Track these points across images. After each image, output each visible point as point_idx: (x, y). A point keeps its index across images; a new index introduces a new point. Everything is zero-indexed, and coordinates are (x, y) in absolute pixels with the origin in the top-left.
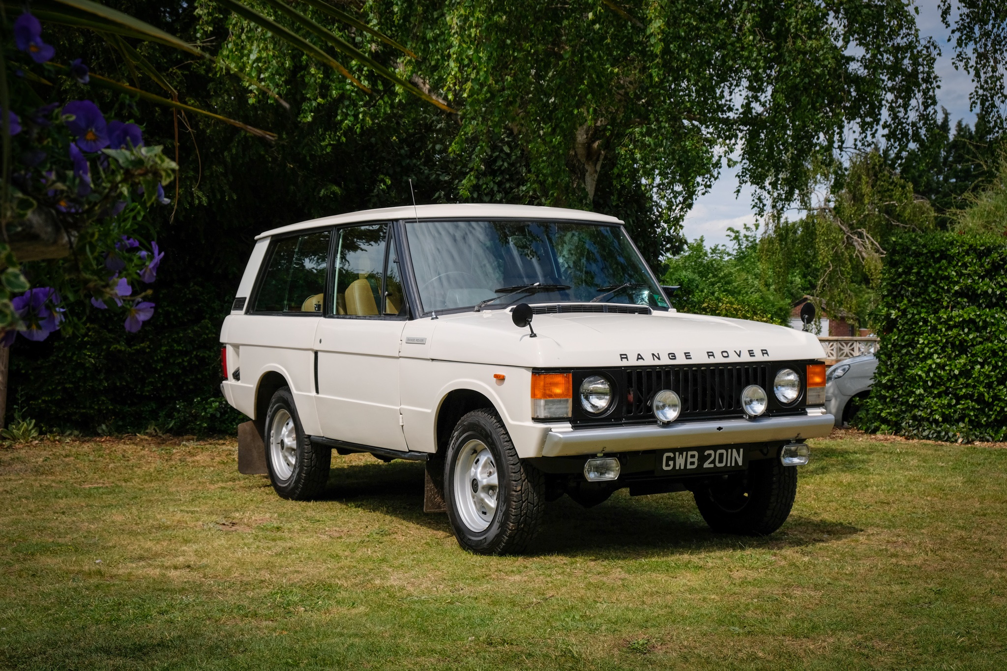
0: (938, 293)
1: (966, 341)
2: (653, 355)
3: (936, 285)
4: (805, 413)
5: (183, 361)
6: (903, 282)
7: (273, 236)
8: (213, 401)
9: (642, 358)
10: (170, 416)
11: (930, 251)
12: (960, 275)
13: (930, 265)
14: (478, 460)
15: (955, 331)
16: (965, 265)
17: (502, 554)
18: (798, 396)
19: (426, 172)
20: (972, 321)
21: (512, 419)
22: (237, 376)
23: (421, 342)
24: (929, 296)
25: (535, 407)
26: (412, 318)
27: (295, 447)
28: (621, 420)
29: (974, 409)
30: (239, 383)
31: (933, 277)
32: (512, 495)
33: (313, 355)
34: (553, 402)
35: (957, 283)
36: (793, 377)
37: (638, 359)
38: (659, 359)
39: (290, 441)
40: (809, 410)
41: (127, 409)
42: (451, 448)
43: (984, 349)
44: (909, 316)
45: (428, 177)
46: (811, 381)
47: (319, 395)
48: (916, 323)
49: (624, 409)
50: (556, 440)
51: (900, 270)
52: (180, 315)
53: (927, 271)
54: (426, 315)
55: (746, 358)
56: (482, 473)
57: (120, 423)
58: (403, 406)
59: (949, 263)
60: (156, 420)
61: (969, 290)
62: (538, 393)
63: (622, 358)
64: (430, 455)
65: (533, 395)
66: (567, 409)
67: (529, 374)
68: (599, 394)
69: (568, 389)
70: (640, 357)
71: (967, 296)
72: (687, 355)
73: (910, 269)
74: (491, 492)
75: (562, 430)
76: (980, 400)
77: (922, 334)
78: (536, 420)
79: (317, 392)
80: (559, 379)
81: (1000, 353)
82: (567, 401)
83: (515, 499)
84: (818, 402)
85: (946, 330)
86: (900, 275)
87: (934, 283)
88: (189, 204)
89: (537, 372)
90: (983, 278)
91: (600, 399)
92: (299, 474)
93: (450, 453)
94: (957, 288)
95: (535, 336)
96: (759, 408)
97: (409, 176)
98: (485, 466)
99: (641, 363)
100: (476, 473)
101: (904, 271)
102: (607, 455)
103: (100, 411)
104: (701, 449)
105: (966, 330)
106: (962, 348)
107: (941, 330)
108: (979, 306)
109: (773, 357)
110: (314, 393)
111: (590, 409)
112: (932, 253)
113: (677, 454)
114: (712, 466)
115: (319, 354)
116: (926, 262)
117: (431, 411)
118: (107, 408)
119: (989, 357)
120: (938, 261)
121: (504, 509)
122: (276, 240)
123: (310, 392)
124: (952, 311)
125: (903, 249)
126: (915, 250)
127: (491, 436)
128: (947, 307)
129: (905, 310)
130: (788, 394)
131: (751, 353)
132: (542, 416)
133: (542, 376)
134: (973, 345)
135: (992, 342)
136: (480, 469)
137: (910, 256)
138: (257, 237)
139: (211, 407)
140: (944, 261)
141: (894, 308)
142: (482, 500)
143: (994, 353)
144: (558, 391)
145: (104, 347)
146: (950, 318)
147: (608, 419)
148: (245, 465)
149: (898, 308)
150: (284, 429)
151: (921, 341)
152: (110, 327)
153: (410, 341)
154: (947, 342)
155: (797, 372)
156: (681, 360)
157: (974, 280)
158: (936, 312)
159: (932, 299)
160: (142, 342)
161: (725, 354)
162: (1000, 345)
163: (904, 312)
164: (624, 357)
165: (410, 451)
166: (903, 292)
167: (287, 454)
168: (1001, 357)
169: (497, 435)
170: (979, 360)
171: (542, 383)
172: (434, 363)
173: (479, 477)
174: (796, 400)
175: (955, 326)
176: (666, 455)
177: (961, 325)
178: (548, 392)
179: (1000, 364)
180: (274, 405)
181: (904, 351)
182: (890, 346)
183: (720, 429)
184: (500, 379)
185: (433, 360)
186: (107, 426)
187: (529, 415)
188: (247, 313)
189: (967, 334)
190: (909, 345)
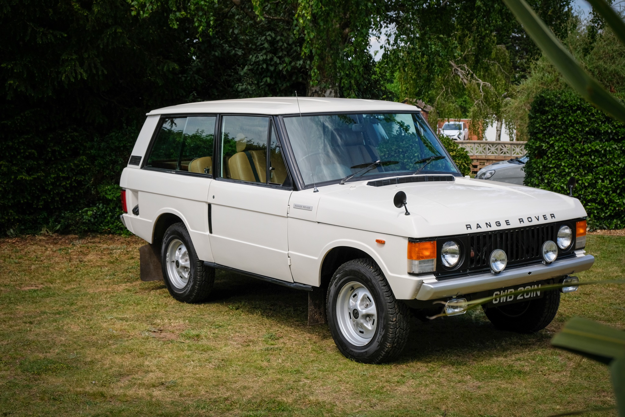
0: (575, 133)
1: (593, 164)
2: (487, 224)
3: (574, 127)
4: (574, 256)
5: (66, 183)
6: (551, 125)
7: (162, 115)
8: (87, 211)
9: (480, 227)
10: (57, 221)
11: (570, 105)
12: (589, 120)
13: (570, 114)
14: (355, 295)
15: (585, 157)
16: (593, 115)
17: (379, 363)
18: (571, 244)
19: (227, 48)
20: (597, 151)
21: (391, 272)
22: (136, 211)
23: (309, 209)
24: (569, 134)
25: (411, 265)
26: (296, 189)
27: (189, 266)
28: (466, 271)
29: (597, 209)
30: (138, 217)
31: (572, 122)
32: (390, 324)
33: (206, 207)
34: (424, 262)
35: (587, 126)
36: (568, 231)
37: (477, 227)
38: (490, 226)
39: (185, 262)
40: (577, 253)
41: (27, 217)
42: (333, 285)
43: (604, 170)
44: (556, 148)
45: (229, 52)
46: (578, 233)
47: (212, 235)
48: (561, 152)
49: (469, 263)
50: (428, 289)
51: (549, 117)
52: (63, 152)
53: (568, 118)
54: (306, 187)
55: (542, 221)
56: (361, 305)
57: (23, 227)
58: (290, 252)
59: (583, 113)
60: (48, 223)
61: (595, 130)
62: (414, 256)
63: (467, 228)
64: (314, 287)
65: (410, 257)
66: (432, 266)
67: (406, 242)
68: (453, 253)
69: (434, 253)
70: (478, 226)
71: (593, 134)
72: (507, 222)
73: (557, 116)
74: (368, 318)
75: (430, 281)
76: (601, 203)
77: (563, 159)
78: (411, 274)
79: (211, 232)
80: (428, 245)
81: (615, 173)
82: (433, 260)
83: (392, 327)
84: (581, 247)
85: (580, 157)
86: (549, 120)
87: (572, 126)
88: (74, 78)
89: (412, 241)
90: (604, 122)
91: (454, 257)
92: (193, 286)
93: (332, 289)
94: (587, 129)
95: (409, 214)
96: (552, 256)
97: (216, 51)
98: (363, 300)
99: (479, 230)
100: (356, 305)
101: (551, 118)
102: (459, 297)
103: (9, 220)
104: (516, 287)
105: (593, 157)
106: (590, 169)
107: (576, 157)
108: (601, 140)
109: (558, 219)
110: (208, 233)
111: (447, 265)
112: (571, 107)
113: (502, 292)
114: (522, 298)
115: (212, 206)
116: (567, 112)
117: (318, 259)
118: (14, 218)
119: (608, 175)
120: (575, 112)
121: (383, 333)
122: (164, 118)
123: (205, 232)
124: (583, 144)
125: (550, 102)
126: (559, 105)
127: (371, 281)
128: (580, 142)
129: (553, 144)
130: (565, 243)
131: (545, 217)
132: (417, 271)
133: (417, 244)
134: (597, 167)
135: (609, 165)
136: (359, 302)
137: (555, 107)
138: (147, 114)
139: (87, 215)
140: (579, 112)
141: (544, 142)
142: (362, 324)
143: (611, 173)
144: (427, 253)
145: (13, 177)
146: (583, 149)
147: (458, 271)
148: (144, 275)
149: (548, 143)
150: (177, 252)
151: (563, 164)
152: (14, 162)
153: (297, 207)
154: (580, 165)
155: (571, 227)
156: (504, 227)
157: (598, 124)
158: (573, 145)
159: (571, 137)
160: (38, 172)
161: (530, 220)
162: (615, 167)
163: (552, 146)
164: (468, 226)
165: (295, 282)
166: (550, 132)
167: (181, 271)
168: (615, 175)
169: (376, 281)
170: (601, 177)
171: (417, 249)
172: (320, 224)
173: (359, 308)
174: (569, 246)
175: (586, 155)
176: (496, 293)
177: (589, 154)
178: (421, 255)
179: (614, 179)
180: (169, 235)
181: (552, 170)
182: (541, 167)
183: (530, 273)
184: (381, 243)
185: (319, 223)
186: (14, 230)
187: (406, 270)
188: (142, 167)
189: (594, 160)
190: (555, 167)
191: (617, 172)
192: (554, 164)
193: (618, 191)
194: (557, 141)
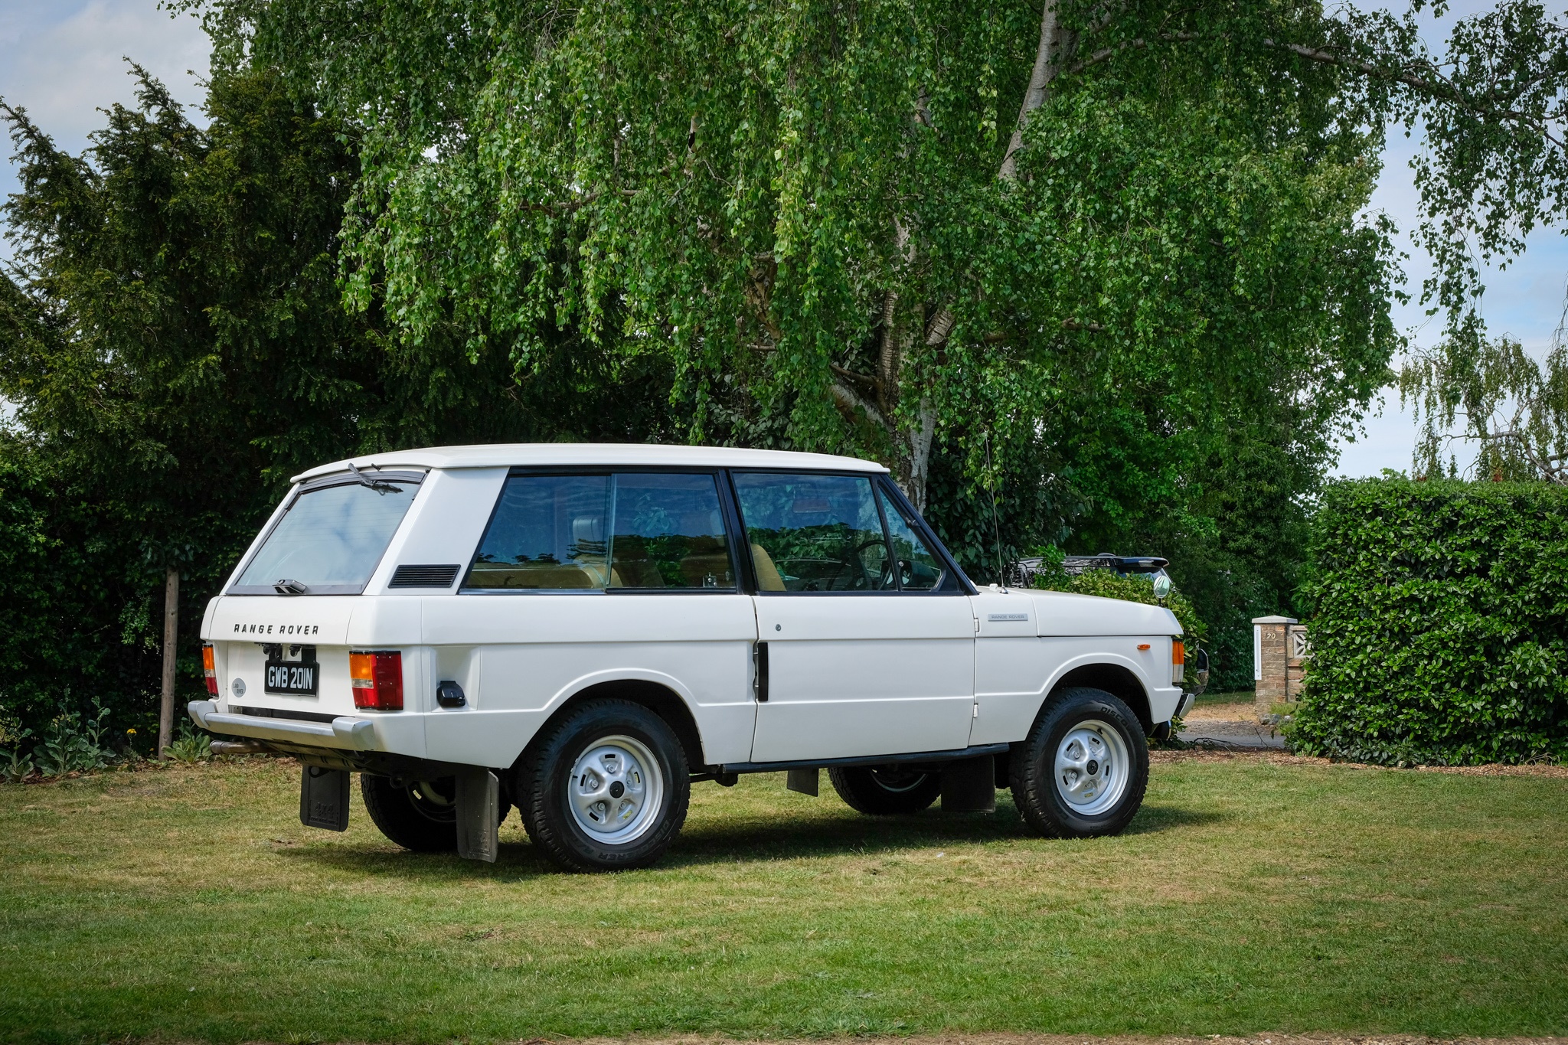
0: (1371, 562)
1: (1407, 626)
3: (1369, 550)
6: (1329, 547)
11: (1360, 505)
12: (1400, 537)
13: (1360, 525)
15: (1393, 613)
16: (1405, 524)
20: (1413, 598)
24: (1360, 566)
29: (1419, 720)
31: (1364, 541)
35: (1396, 546)
43: (1430, 638)
44: (1335, 594)
48: (1343, 603)
53: (1356, 532)
59: (1385, 521)
61: (1410, 556)
71: (1410, 565)
76: (1427, 707)
77: (1352, 618)
79: (764, 697)
81: (1451, 644)
85: (1382, 612)
87: (1366, 548)
89: (1176, 639)
90: (1429, 539)
94: (1394, 553)
105: (1408, 612)
106: (1403, 636)
107: (1375, 612)
108: (1424, 577)
112: (1363, 508)
116: (1354, 520)
119: (1438, 649)
120: (1370, 518)
124: (1389, 585)
128: (1383, 581)
129: (1329, 585)
134: (1417, 632)
135: (1440, 628)
140: (1378, 518)
143: (1444, 644)
146: (1387, 596)
151: (1351, 628)
154: (1384, 628)
157: (1417, 543)
158: (1369, 588)
159: (1364, 570)
162: (1450, 632)
168: (1451, 648)
170: (1425, 652)
171: (1180, 650)
175: (1394, 607)
177: (1401, 605)
179: (1450, 657)
181: (1330, 642)
189: (1409, 617)
190: (1337, 634)
191: (1455, 642)
192: (1333, 627)
193: (1463, 684)
194: (1338, 580)
